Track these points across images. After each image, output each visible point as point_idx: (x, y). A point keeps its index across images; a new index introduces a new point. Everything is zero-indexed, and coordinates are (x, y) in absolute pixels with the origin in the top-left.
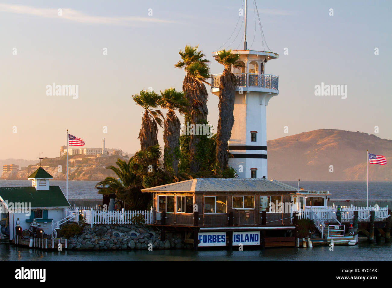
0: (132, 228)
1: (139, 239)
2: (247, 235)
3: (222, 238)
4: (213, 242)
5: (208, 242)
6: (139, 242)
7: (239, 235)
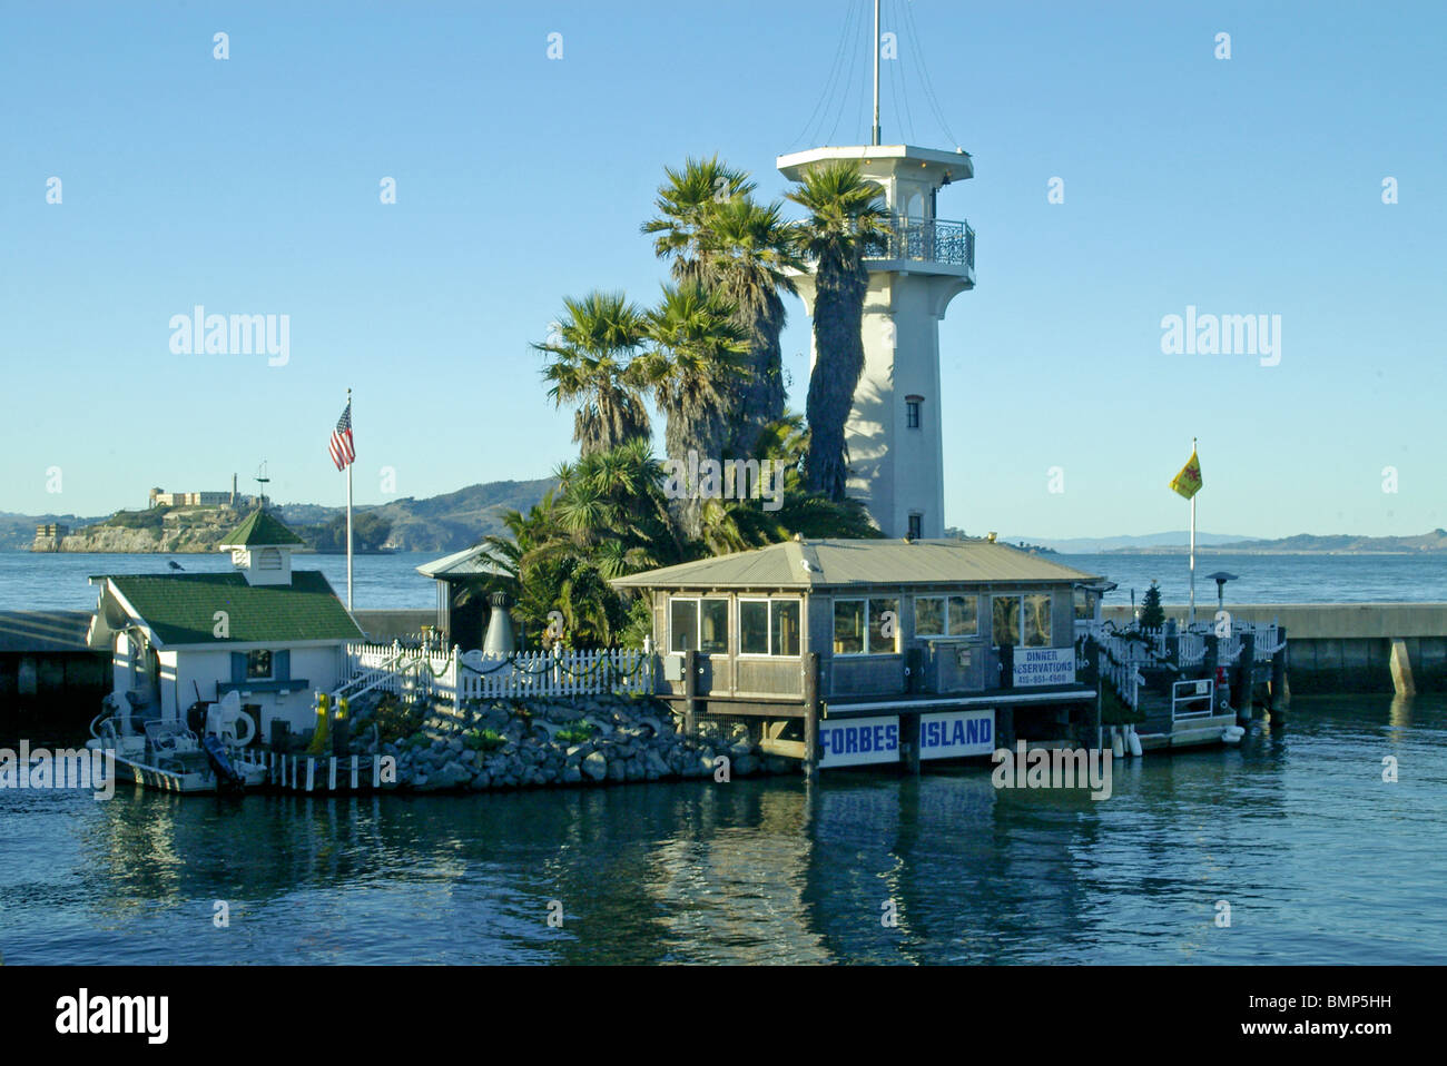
0: (588, 709)
1: (619, 746)
2: (959, 724)
3: (888, 736)
4: (863, 750)
5: (848, 751)
6: (619, 756)
7: (936, 725)
